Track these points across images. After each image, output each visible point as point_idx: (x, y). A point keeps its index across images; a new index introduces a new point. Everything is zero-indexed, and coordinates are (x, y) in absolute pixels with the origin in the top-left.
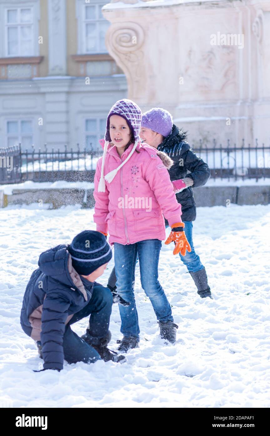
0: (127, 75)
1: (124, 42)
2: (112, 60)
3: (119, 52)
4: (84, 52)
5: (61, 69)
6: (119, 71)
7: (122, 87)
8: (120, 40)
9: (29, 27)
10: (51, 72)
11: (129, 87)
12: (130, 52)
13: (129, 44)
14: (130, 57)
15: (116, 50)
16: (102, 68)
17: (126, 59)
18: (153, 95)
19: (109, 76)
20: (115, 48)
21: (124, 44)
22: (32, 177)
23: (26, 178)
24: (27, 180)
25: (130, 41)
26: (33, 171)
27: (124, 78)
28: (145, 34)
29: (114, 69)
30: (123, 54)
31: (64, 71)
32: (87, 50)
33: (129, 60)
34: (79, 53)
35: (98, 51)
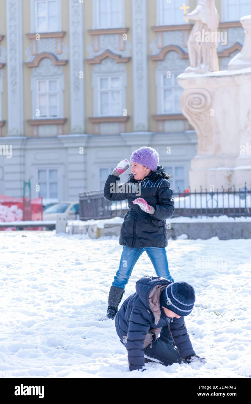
0: (197, 131)
1: (195, 104)
2: (185, 120)
3: (191, 113)
4: (163, 113)
5: (144, 127)
6: (191, 128)
7: (193, 141)
8: (192, 103)
9: (118, 92)
10: (135, 129)
11: (199, 141)
12: (200, 113)
13: (200, 106)
14: (200, 117)
15: (188, 111)
16: (177, 126)
17: (196, 118)
18: (218, 147)
19: (183, 132)
20: (188, 110)
21: (195, 106)
22: (120, 213)
23: (115, 215)
24: (116, 216)
25: (200, 104)
26: (121, 208)
27: (195, 134)
28: (212, 98)
29: (187, 127)
30: (195, 114)
31: (146, 128)
32: (165, 111)
33: (199, 120)
34: (158, 113)
35: (174, 112)
